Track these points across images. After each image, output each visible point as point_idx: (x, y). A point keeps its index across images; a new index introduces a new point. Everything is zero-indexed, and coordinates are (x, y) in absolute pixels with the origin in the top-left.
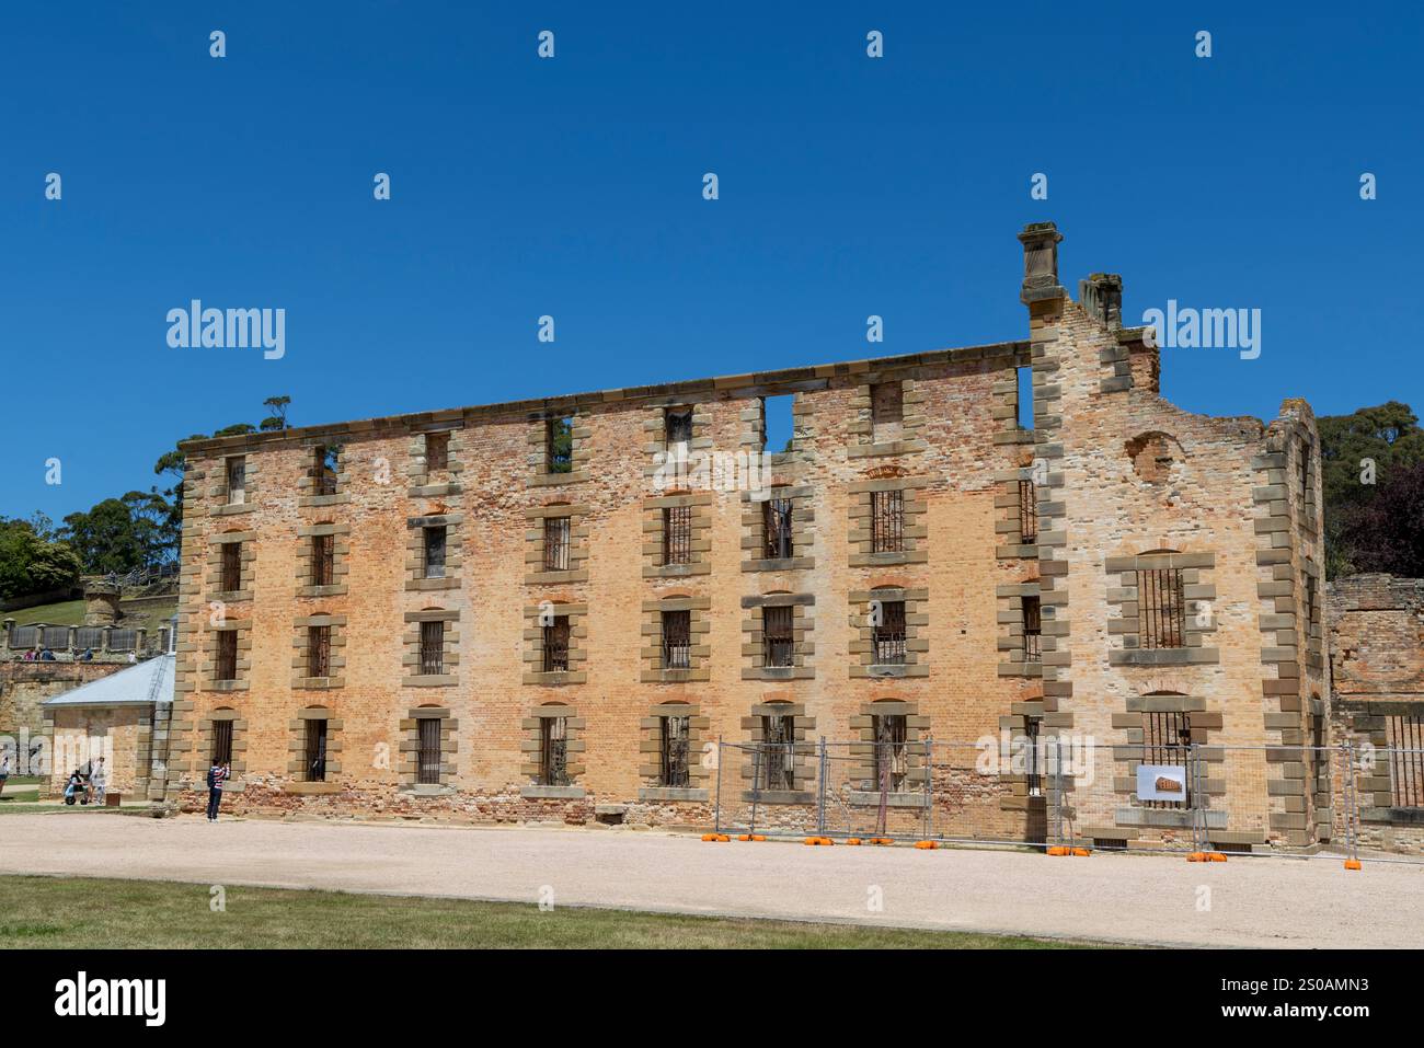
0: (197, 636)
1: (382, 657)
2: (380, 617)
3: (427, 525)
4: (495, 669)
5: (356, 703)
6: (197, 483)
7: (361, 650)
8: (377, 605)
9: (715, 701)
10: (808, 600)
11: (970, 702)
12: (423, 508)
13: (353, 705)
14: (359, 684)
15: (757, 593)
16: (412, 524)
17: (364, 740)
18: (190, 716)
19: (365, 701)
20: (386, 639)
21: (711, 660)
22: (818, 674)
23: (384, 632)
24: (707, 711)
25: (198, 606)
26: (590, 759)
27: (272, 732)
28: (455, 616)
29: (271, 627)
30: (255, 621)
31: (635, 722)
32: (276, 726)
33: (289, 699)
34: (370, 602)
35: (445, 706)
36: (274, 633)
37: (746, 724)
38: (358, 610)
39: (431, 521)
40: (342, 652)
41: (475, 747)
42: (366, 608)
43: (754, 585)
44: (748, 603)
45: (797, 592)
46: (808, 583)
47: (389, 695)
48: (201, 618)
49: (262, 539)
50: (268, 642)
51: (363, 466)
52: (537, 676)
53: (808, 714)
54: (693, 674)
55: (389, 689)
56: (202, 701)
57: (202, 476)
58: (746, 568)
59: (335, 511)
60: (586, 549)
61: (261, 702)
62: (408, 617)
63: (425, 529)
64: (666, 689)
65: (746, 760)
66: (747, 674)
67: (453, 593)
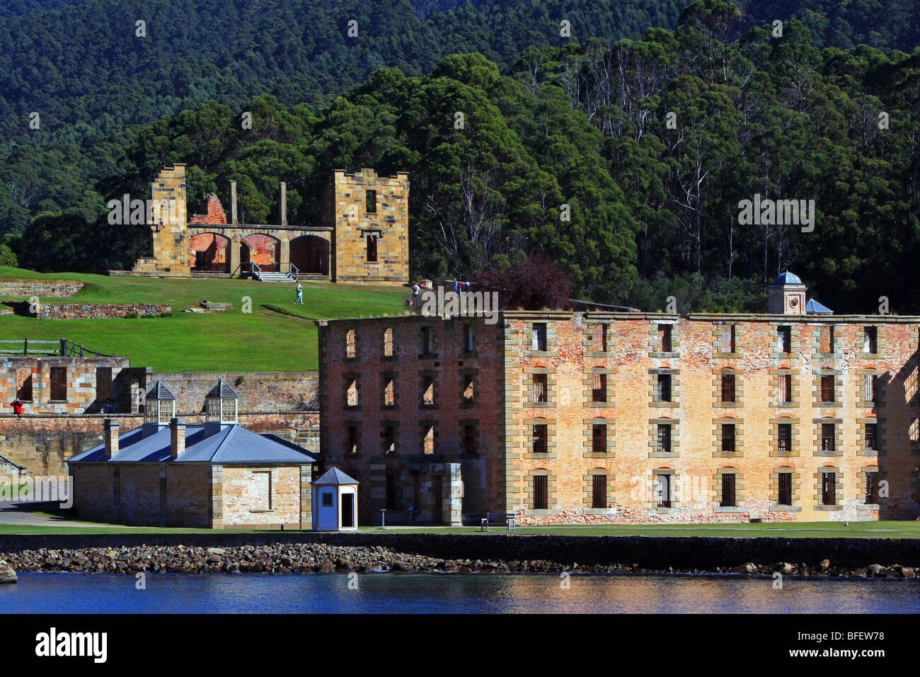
0: (519, 427)
1: (637, 442)
2: (635, 421)
3: (660, 373)
4: (699, 450)
5: (622, 466)
6: (514, 336)
7: (624, 438)
8: (634, 414)
9: (802, 467)
10: (840, 421)
12: (658, 363)
13: (621, 468)
14: (624, 456)
15: (820, 417)
16: (652, 372)
17: (628, 486)
18: (518, 473)
19: (628, 465)
20: (639, 433)
21: (801, 447)
22: (844, 454)
23: (638, 429)
24: (799, 470)
25: (518, 409)
26: (745, 492)
27: (572, 482)
28: (677, 422)
29: (569, 424)
30: (558, 420)
31: (767, 475)
32: (574, 478)
33: (582, 464)
34: (629, 413)
35: (673, 468)
36: (571, 427)
37: (815, 476)
38: (622, 417)
39: (663, 371)
40: (614, 439)
42: (627, 416)
43: (818, 413)
44: (815, 421)
45: (837, 417)
46: (840, 413)
47: (642, 462)
48: (521, 416)
49: (560, 373)
50: (567, 432)
51: (622, 337)
52: (720, 453)
53: (841, 471)
54: (793, 453)
55: (641, 459)
56: (525, 464)
57: (517, 332)
58: (814, 405)
59: (606, 361)
60: (743, 392)
61: (565, 465)
62: (651, 422)
63: (659, 375)
64: (781, 461)
65: (816, 492)
66: (815, 454)
67: (675, 410)
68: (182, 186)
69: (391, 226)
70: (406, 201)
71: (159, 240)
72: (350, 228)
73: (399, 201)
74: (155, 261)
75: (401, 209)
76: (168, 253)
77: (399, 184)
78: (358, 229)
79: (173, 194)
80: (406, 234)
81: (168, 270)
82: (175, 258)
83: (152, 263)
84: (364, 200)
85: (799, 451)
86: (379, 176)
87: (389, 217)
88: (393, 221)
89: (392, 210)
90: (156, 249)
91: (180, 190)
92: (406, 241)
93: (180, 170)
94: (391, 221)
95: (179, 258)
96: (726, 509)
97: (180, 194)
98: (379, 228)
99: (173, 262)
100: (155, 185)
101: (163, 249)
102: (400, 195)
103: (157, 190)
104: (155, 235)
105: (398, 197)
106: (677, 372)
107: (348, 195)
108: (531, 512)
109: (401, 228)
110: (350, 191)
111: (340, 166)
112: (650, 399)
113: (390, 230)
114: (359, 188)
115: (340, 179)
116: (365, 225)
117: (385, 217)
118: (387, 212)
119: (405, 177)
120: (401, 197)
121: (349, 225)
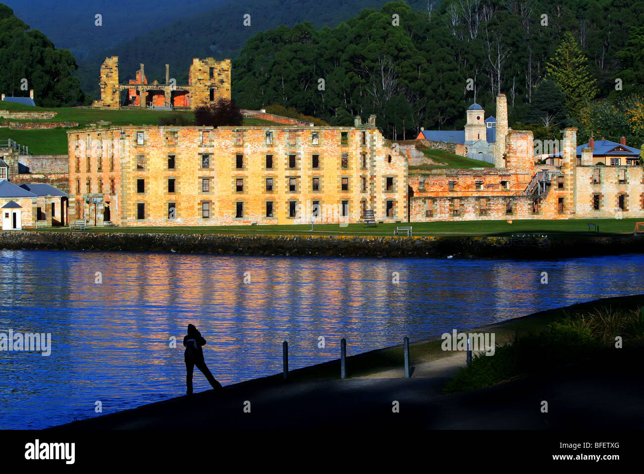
0: (130, 181)
1: (192, 187)
2: (191, 177)
4: (225, 191)
5: (184, 199)
6: (127, 138)
7: (185, 185)
8: (190, 174)
9: (279, 198)
10: (300, 177)
11: (332, 198)
12: (203, 150)
14: (185, 194)
15: (288, 175)
16: (199, 154)
17: (187, 208)
18: (130, 202)
19: (187, 198)
20: (193, 183)
21: (279, 189)
22: (301, 192)
23: (192, 181)
24: (277, 200)
25: (129, 172)
28: (213, 177)
30: (150, 177)
31: (260, 203)
32: (159, 205)
33: (163, 198)
34: (188, 174)
35: (211, 199)
36: (157, 180)
37: (286, 203)
38: (184, 176)
39: (205, 154)
40: (178, 186)
41: (219, 209)
42: (186, 175)
43: (288, 173)
44: (287, 177)
46: (299, 173)
48: (131, 176)
49: (151, 155)
50: (155, 183)
51: (184, 138)
52: (236, 192)
53: (300, 200)
54: (275, 192)
55: (194, 195)
56: (133, 198)
57: (129, 136)
58: (286, 169)
59: (175, 149)
60: (248, 163)
61: (154, 198)
62: (199, 178)
63: (203, 156)
64: (268, 195)
65: (287, 211)
66: (286, 192)
67: (212, 172)
68: (116, 67)
69: (222, 84)
70: (230, 73)
71: (104, 92)
72: (201, 85)
73: (226, 72)
74: (103, 102)
75: (227, 76)
76: (109, 98)
77: (226, 64)
78: (205, 86)
79: (112, 71)
80: (230, 88)
81: (109, 106)
82: (113, 100)
83: (101, 103)
84: (209, 72)
85: (278, 191)
86: (216, 61)
87: (221, 80)
88: (224, 82)
89: (223, 76)
90: (103, 96)
91: (116, 68)
92: (230, 91)
93: (115, 59)
94: (222, 82)
95: (114, 100)
96: (238, 219)
97: (116, 71)
98: (216, 85)
99: (112, 102)
100: (103, 66)
101: (106, 96)
102: (227, 69)
103: (104, 69)
104: (102, 90)
105: (226, 71)
106: (212, 154)
107: (200, 70)
108: (137, 220)
109: (227, 85)
110: (201, 68)
111: (196, 57)
112: (199, 168)
113: (222, 86)
114: (206, 66)
115: (196, 62)
116: (209, 84)
117: (219, 80)
118: (220, 78)
119: (229, 61)
120: (228, 71)
121: (200, 84)
